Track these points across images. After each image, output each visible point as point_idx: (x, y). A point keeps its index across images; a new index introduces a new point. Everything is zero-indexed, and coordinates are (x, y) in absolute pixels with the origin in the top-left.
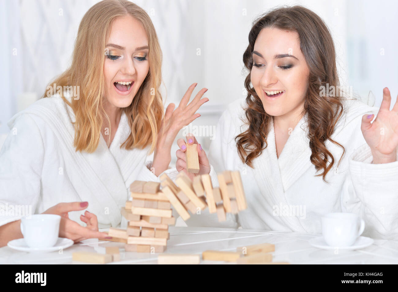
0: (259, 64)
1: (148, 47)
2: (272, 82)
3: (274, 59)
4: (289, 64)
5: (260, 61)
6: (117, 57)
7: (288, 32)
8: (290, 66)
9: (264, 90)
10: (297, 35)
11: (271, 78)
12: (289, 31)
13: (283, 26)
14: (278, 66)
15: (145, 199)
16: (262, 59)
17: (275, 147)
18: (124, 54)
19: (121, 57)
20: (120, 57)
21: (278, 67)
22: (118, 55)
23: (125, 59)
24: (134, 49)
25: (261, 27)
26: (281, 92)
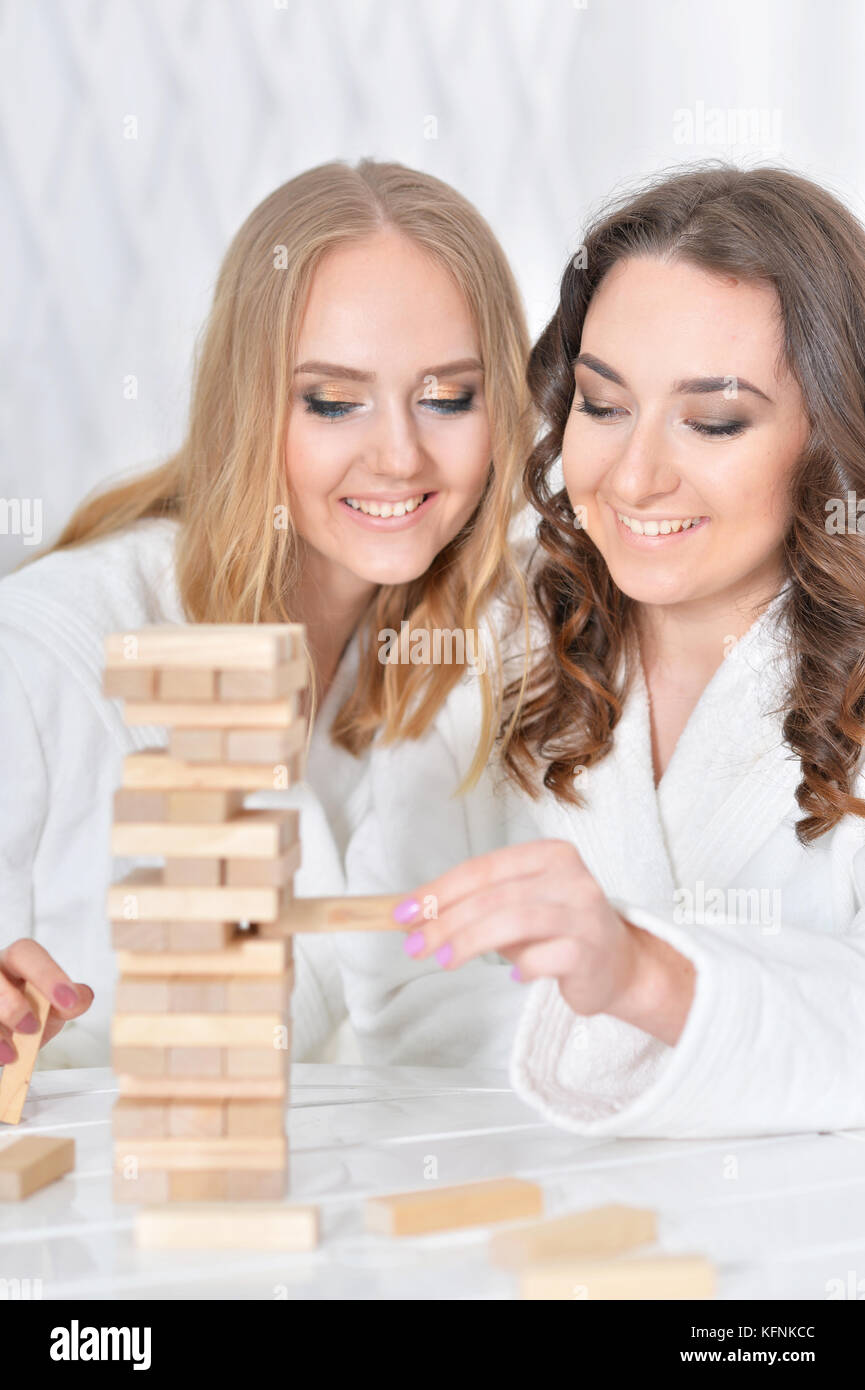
0: (604, 405)
1: (479, 365)
2: (660, 487)
3: (671, 393)
4: (733, 418)
5: (608, 394)
6: (343, 406)
7: (736, 282)
8: (734, 426)
9: (616, 513)
10: (772, 302)
11: (653, 471)
12: (738, 280)
13: (713, 256)
14: (686, 422)
15: (176, 978)
16: (620, 387)
17: (648, 747)
18: (375, 398)
19: (364, 408)
20: (362, 405)
21: (687, 427)
22: (349, 399)
23: (378, 413)
24: (411, 374)
25: (620, 250)
26: (686, 525)
